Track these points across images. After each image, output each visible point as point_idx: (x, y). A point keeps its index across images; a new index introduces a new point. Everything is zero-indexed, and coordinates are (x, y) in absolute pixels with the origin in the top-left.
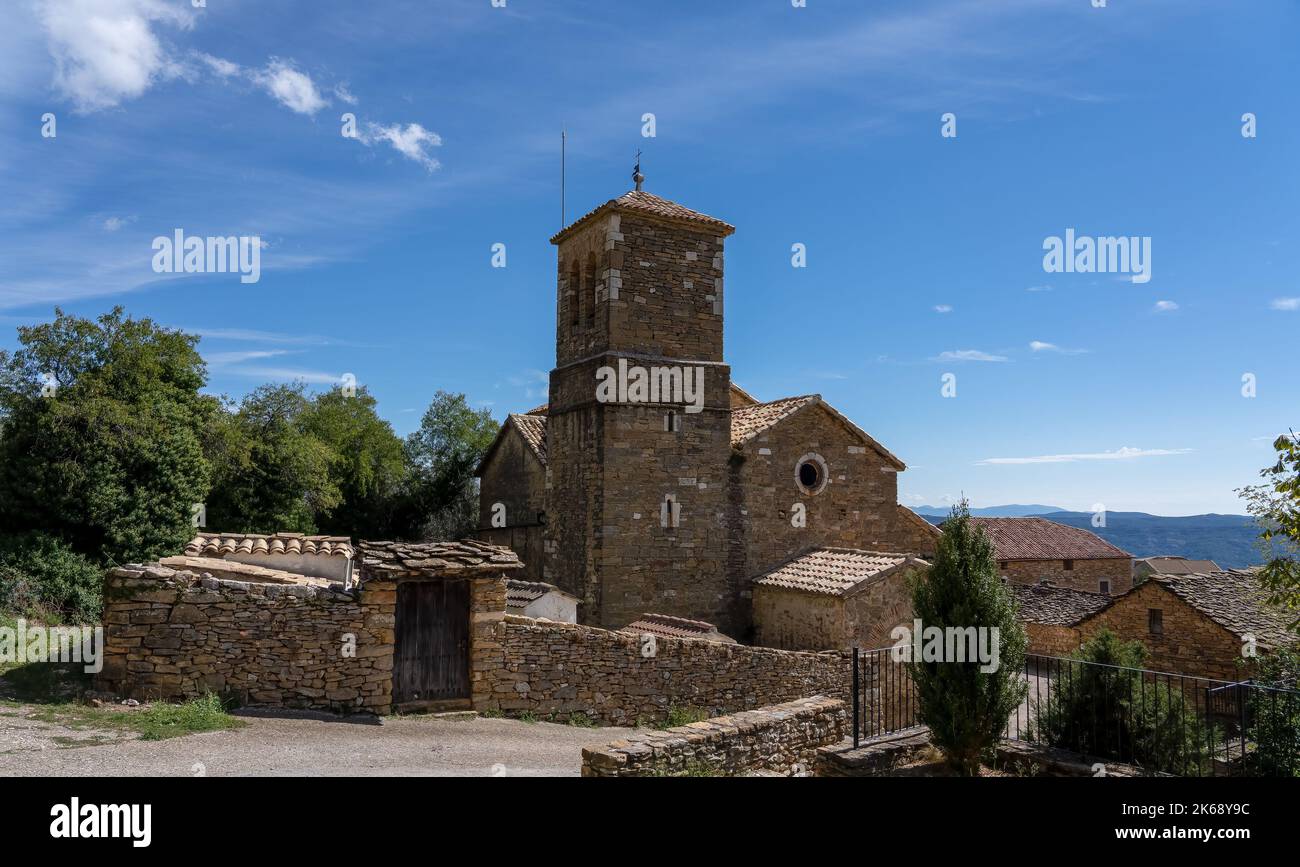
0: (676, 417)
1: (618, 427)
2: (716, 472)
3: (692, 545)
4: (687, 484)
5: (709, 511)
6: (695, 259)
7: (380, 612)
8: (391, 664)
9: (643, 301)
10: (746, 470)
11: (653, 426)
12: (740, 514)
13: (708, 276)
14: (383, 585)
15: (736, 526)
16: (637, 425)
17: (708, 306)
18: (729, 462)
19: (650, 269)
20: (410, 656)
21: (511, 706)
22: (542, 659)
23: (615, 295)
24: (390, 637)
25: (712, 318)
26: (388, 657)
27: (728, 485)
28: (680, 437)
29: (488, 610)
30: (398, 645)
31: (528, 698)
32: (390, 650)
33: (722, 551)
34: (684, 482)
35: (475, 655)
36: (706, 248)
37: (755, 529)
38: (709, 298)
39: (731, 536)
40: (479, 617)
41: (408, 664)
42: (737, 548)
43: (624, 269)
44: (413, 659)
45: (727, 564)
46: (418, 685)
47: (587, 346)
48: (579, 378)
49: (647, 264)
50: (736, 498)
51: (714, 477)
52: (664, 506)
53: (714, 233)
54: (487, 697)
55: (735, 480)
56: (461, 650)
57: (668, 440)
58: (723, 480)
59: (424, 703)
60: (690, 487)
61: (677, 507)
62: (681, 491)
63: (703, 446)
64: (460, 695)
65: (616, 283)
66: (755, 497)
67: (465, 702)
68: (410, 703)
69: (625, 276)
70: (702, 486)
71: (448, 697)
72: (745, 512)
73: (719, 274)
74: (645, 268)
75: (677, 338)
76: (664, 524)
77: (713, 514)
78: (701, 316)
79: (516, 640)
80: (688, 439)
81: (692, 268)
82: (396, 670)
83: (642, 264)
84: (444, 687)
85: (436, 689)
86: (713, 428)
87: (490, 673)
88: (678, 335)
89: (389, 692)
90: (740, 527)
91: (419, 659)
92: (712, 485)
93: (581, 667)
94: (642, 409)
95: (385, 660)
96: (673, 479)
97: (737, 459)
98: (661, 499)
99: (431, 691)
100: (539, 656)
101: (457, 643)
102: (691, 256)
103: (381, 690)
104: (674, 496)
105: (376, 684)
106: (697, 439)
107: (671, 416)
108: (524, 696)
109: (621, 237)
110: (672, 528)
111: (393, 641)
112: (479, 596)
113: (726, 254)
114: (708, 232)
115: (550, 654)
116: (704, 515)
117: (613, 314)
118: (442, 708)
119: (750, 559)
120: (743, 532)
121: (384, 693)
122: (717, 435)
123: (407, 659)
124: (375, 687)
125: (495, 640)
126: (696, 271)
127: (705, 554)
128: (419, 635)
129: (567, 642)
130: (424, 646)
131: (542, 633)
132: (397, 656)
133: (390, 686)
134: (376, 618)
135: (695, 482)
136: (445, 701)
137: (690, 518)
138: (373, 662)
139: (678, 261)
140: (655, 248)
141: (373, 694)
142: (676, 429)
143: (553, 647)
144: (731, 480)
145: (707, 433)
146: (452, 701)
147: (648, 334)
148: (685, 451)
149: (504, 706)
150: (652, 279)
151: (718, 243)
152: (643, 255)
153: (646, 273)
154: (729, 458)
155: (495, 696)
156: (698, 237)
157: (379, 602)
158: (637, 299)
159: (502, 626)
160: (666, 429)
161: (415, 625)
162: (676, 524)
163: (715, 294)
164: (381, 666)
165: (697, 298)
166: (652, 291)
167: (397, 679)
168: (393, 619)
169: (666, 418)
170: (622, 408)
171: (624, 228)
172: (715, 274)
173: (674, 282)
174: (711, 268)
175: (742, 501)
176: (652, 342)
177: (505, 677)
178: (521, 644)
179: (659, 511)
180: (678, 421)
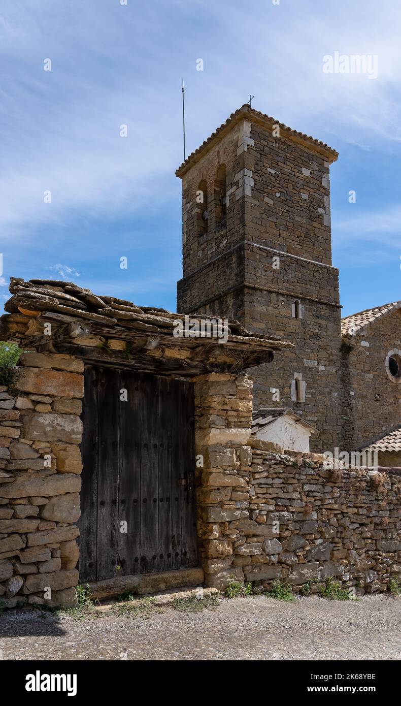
0: (300, 306)
1: (256, 309)
2: (331, 357)
3: (315, 419)
4: (311, 365)
5: (327, 390)
6: (309, 175)
7: (54, 411)
8: (77, 512)
9: (271, 202)
10: (352, 358)
11: (283, 311)
12: (349, 394)
13: (318, 192)
14: (60, 359)
15: (346, 403)
16: (270, 308)
17: (320, 216)
18: (341, 350)
19: (275, 176)
20: (107, 497)
21: (259, 577)
22: (295, 503)
23: (249, 192)
24: (74, 460)
25: (322, 228)
26: (68, 498)
27: (340, 369)
28: (304, 324)
29: (228, 426)
30: (87, 476)
31: (280, 562)
32: (75, 484)
33: (337, 425)
34: (308, 363)
35: (212, 496)
36: (317, 168)
37: (360, 408)
38: (320, 210)
39: (344, 413)
40: (217, 435)
41: (104, 511)
42: (348, 423)
43: (256, 171)
44: (114, 502)
45: (340, 436)
46: (121, 550)
47: (218, 246)
48: (211, 275)
49: (273, 171)
50: (346, 380)
51: (331, 362)
52: (293, 382)
53: (322, 157)
54: (227, 564)
55: (345, 365)
56: (186, 489)
57: (294, 325)
58: (337, 364)
59: (134, 580)
60: (312, 368)
61: (303, 385)
62: (307, 371)
63: (320, 334)
64: (185, 564)
65: (250, 183)
66: (359, 381)
67: (196, 574)
68: (111, 582)
69: (256, 178)
70: (322, 368)
71: (169, 568)
72: (352, 393)
73: (327, 193)
74: (271, 174)
75: (298, 240)
76: (294, 398)
77: (330, 393)
78: (315, 224)
79: (265, 474)
80: (310, 326)
81: (307, 182)
82: (86, 525)
83: (269, 170)
84: (162, 549)
85: (149, 555)
86: (328, 319)
87: (232, 526)
88: (298, 237)
89: (74, 564)
90: (349, 405)
91: (123, 502)
92: (329, 368)
93: (335, 515)
94: (274, 295)
95: (65, 502)
96: (299, 359)
97: (346, 348)
98: (291, 376)
99: (143, 559)
100: (290, 499)
101: (179, 478)
102: (306, 172)
103: (58, 561)
104: (301, 374)
105: (48, 551)
106: (317, 328)
107: (297, 304)
108: (274, 559)
109: (251, 142)
110: (300, 403)
111: (79, 468)
112: (215, 402)
113: (331, 176)
114: (317, 155)
115: (304, 497)
116: (323, 394)
117: (248, 209)
118: (162, 586)
119: (356, 433)
120: (351, 410)
121: (64, 566)
122: (331, 325)
123: (103, 503)
124: (45, 555)
125: (239, 472)
126: (311, 186)
127: (325, 427)
128: (122, 462)
129: (321, 480)
130: (130, 483)
131: (294, 465)
132: (86, 494)
133: (74, 552)
134: (46, 420)
135: (316, 364)
136: (167, 575)
137: (313, 395)
138: (42, 507)
139: (296, 174)
140: (279, 159)
141: (42, 569)
142: (301, 317)
143: (307, 488)
144: (342, 365)
145: (323, 322)
146: (178, 574)
147: (276, 232)
148: (309, 337)
149: (251, 577)
150: (278, 185)
151: (326, 166)
152: (270, 163)
153: (273, 179)
154: (340, 346)
155: (240, 561)
156: (311, 158)
157: (52, 391)
158: (266, 199)
159: (246, 451)
160: (294, 316)
161: (115, 444)
162: (303, 400)
163: (324, 208)
164: (58, 515)
165: (312, 209)
166: (278, 195)
167: (86, 541)
168: (78, 426)
169: (293, 306)
170: (258, 291)
171: (253, 133)
172: (324, 191)
173: (294, 191)
174: (321, 186)
175: (349, 384)
176: (279, 239)
177: (252, 532)
178: (270, 481)
179: (290, 388)
180: (302, 310)
